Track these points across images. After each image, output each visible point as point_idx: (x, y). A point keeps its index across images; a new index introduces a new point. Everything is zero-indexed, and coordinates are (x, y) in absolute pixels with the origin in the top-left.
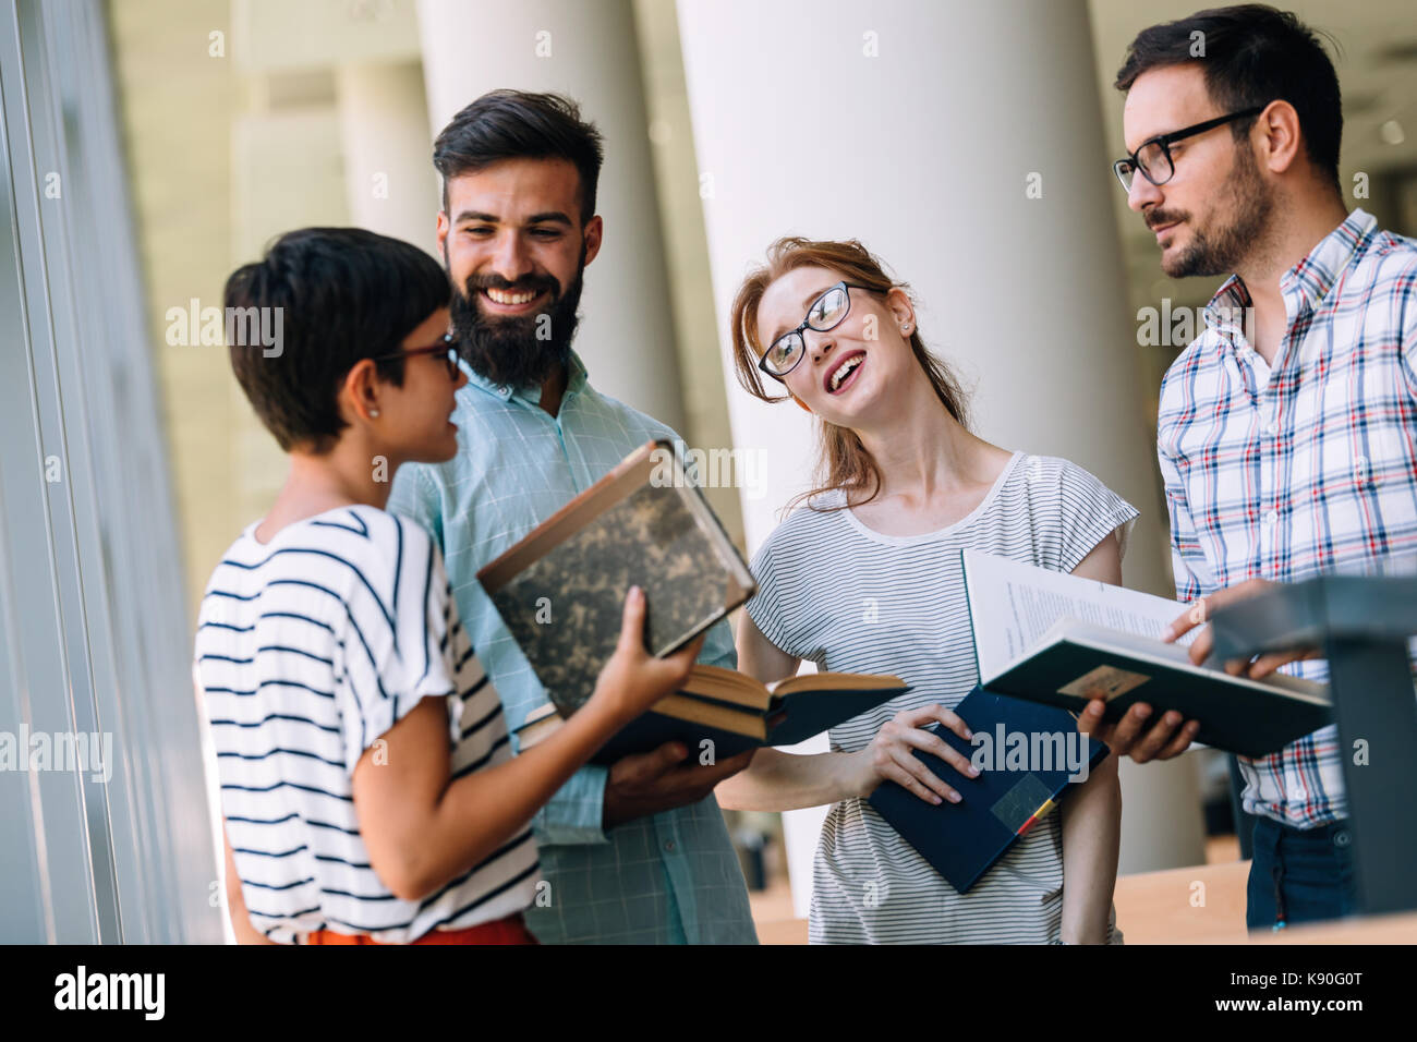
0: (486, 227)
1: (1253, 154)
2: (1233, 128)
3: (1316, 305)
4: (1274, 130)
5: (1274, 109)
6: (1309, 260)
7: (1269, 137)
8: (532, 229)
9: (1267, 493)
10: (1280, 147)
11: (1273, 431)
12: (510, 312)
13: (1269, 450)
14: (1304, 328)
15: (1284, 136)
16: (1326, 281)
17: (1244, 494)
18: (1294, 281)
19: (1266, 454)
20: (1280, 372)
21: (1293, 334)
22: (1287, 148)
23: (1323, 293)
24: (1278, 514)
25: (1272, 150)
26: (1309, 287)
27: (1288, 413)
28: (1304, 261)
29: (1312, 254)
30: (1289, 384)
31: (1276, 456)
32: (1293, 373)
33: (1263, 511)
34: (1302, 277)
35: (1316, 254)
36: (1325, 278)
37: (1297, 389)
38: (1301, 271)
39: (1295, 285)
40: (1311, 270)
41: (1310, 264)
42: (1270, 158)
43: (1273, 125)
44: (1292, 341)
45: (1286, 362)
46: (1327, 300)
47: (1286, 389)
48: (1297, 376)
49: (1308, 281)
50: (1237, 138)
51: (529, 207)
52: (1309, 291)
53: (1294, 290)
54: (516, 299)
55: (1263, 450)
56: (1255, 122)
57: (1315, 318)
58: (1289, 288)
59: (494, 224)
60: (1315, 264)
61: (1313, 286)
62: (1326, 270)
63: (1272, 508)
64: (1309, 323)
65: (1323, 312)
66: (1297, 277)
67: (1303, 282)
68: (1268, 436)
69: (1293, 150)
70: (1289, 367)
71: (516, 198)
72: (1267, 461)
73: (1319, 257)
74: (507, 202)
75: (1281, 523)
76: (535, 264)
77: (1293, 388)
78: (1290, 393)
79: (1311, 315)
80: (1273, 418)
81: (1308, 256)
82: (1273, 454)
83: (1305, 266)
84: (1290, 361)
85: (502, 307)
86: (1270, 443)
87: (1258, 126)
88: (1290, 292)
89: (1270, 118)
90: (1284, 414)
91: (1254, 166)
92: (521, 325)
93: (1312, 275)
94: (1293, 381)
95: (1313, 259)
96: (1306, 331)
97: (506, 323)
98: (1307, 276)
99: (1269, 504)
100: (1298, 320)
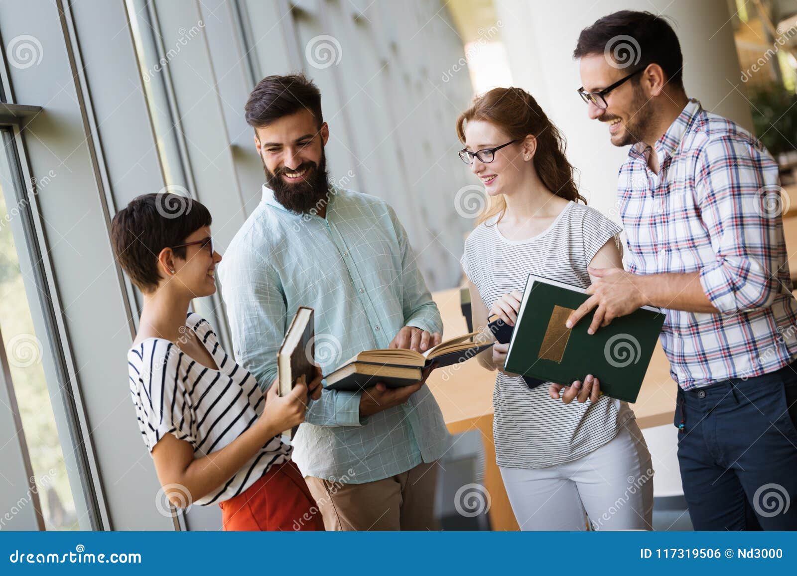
0: (276, 148)
1: (642, 90)
2: (632, 80)
3: (672, 155)
4: (651, 76)
5: (651, 67)
6: (666, 135)
7: (650, 80)
8: (298, 144)
9: (661, 241)
10: (656, 84)
11: (661, 212)
12: (297, 181)
13: (659, 221)
14: (668, 164)
15: (657, 79)
16: (675, 143)
17: (651, 240)
18: (661, 146)
19: (659, 223)
20: (660, 185)
21: (663, 168)
22: (659, 84)
23: (675, 148)
24: (666, 251)
25: (652, 85)
26: (668, 148)
27: (666, 203)
28: (664, 135)
29: (667, 132)
30: (665, 190)
31: (663, 224)
32: (666, 186)
33: (659, 250)
34: (664, 143)
35: (669, 131)
36: (675, 141)
37: (669, 192)
38: (663, 141)
39: (661, 147)
40: (668, 140)
41: (667, 137)
42: (651, 89)
43: (651, 74)
44: (663, 171)
45: (663, 180)
46: (677, 152)
47: (664, 193)
48: (668, 186)
49: (667, 145)
50: (633, 85)
51: (294, 136)
52: (668, 150)
53: (661, 149)
54: (298, 175)
55: (657, 221)
56: (642, 75)
57: (673, 160)
58: (659, 149)
59: (280, 146)
60: (669, 136)
61: (670, 147)
62: (675, 138)
63: (663, 248)
64: (670, 162)
65: (675, 158)
66: (661, 144)
67: (665, 146)
68: (659, 214)
69: (661, 85)
70: (664, 183)
71: (288, 133)
72: (659, 226)
73: (670, 133)
74: (284, 136)
75: (667, 255)
76: (302, 159)
77: (667, 192)
78: (666, 194)
79: (671, 159)
80: (660, 206)
81: (666, 133)
82: (661, 222)
83: (665, 138)
84: (664, 180)
85: (293, 179)
86: (659, 217)
87: (644, 76)
88: (659, 151)
89: (649, 71)
90: (665, 204)
91: (644, 95)
92: (303, 186)
93: (668, 142)
94: (666, 189)
95: (668, 134)
96: (669, 166)
97: (297, 186)
98: (666, 143)
99: (661, 246)
100: (665, 162)
